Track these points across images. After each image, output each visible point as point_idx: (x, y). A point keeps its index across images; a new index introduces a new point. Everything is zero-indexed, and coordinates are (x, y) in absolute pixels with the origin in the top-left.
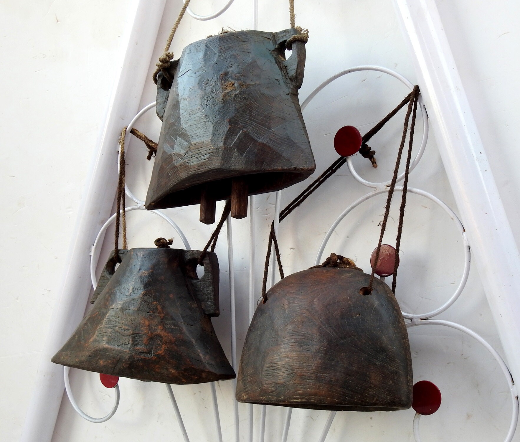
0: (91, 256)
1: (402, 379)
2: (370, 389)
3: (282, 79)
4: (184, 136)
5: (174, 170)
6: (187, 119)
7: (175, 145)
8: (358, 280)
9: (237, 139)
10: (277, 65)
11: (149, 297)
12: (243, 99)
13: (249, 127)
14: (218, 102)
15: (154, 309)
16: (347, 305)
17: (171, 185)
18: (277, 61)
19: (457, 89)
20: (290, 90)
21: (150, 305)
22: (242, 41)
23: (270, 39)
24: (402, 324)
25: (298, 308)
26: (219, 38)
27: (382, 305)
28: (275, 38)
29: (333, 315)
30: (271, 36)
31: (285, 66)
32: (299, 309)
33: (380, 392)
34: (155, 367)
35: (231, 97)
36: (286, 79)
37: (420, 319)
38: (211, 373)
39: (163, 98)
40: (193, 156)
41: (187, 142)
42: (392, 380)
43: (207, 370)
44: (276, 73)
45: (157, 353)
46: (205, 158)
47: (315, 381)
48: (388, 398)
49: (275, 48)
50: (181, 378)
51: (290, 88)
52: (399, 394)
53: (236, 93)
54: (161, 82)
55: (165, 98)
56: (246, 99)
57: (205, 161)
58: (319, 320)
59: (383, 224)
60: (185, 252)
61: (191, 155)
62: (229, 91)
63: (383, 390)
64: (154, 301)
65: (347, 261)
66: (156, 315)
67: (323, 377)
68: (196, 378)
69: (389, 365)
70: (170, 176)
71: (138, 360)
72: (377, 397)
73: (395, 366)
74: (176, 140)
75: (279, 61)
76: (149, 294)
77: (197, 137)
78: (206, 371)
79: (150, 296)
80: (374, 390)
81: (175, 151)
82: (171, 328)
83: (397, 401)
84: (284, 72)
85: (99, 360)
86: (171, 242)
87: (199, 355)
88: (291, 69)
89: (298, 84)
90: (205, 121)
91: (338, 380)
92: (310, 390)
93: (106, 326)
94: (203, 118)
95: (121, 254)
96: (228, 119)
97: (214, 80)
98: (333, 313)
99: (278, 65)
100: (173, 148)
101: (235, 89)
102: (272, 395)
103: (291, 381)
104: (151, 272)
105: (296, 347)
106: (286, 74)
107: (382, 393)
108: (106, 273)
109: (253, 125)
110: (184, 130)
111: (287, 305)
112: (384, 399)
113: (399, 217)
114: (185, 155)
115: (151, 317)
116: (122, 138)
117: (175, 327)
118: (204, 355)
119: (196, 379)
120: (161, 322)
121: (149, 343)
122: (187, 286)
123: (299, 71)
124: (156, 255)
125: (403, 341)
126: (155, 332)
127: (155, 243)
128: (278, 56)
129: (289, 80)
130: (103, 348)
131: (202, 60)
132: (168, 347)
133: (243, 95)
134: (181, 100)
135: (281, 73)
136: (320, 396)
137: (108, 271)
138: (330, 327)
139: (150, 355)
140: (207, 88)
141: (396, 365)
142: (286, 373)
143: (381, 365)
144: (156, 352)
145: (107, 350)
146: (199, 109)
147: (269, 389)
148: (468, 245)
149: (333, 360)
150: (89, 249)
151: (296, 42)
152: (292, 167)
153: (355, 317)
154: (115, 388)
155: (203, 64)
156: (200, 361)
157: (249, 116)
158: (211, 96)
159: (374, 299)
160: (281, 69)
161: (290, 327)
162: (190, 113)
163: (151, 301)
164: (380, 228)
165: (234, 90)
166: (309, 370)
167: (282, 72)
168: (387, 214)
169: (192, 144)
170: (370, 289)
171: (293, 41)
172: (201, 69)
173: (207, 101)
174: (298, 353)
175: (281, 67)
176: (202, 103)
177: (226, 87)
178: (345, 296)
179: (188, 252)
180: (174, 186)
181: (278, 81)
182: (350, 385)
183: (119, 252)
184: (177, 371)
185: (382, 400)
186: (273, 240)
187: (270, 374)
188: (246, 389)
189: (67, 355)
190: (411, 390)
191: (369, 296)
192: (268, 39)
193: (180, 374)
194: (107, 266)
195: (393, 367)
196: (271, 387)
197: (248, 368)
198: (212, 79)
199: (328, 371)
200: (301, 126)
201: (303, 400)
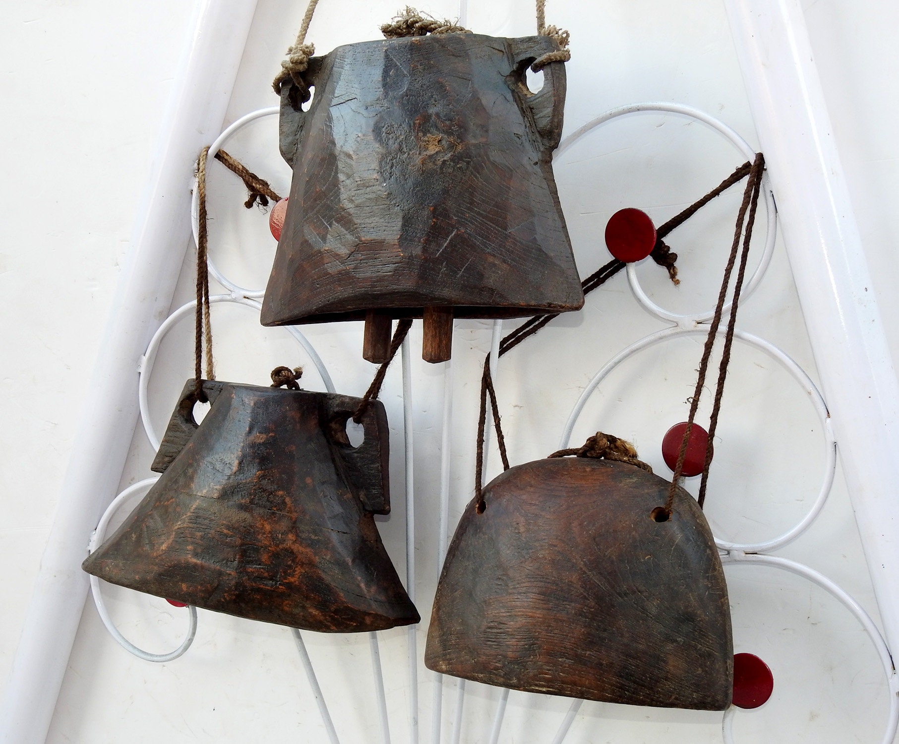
0: (140, 373)
1: (717, 666)
2: (666, 681)
3: (526, 134)
4: (346, 221)
5: (326, 278)
6: (353, 194)
7: (329, 236)
8: (648, 494)
9: (448, 244)
10: (516, 106)
11: (269, 481)
12: (458, 171)
13: (469, 224)
14: (412, 171)
15: (278, 504)
16: (630, 538)
17: (320, 304)
18: (517, 97)
19: (833, 174)
20: (540, 154)
21: (271, 496)
22: (453, 55)
23: (503, 52)
24: (719, 570)
25: (545, 534)
26: (411, 45)
27: (688, 540)
28: (511, 49)
29: (606, 554)
30: (504, 46)
31: (530, 108)
32: (546, 537)
33: (681, 687)
34: (282, 603)
35: (436, 165)
36: (533, 132)
37: (743, 552)
38: (381, 616)
39: (293, 126)
40: (365, 261)
41: (353, 235)
42: (702, 668)
43: (374, 613)
44: (515, 122)
45: (287, 581)
46: (386, 269)
47: (573, 661)
48: (694, 696)
49: (512, 70)
50: (329, 624)
51: (540, 151)
52: (712, 690)
53: (445, 159)
54: (289, 95)
55: (296, 125)
56: (463, 170)
57: (387, 275)
58: (582, 560)
59: (694, 400)
60: (328, 399)
61: (361, 260)
62: (433, 152)
63: (687, 683)
64: (280, 490)
65: (623, 446)
66: (283, 515)
67: (587, 657)
68: (355, 624)
69: (698, 643)
70: (318, 288)
71: (252, 590)
72: (677, 694)
73: (707, 645)
74: (331, 226)
75: (519, 97)
76: (269, 476)
77: (372, 230)
78: (372, 613)
79: (272, 480)
80: (672, 683)
81: (327, 247)
82: (310, 539)
83: (709, 701)
84: (528, 118)
85: (180, 583)
86: (299, 374)
87: (359, 586)
88: (541, 114)
89: (553, 143)
90: (389, 203)
91: (612, 663)
92: (564, 675)
93: (191, 525)
94: (384, 197)
95: (208, 389)
96: (432, 206)
97: (403, 128)
98: (606, 551)
99: (518, 106)
100: (324, 239)
101: (442, 150)
102: (494, 674)
103: (532, 657)
104: (271, 436)
105: (540, 601)
106: (533, 123)
107: (686, 689)
108: (179, 421)
109: (477, 221)
110: (348, 212)
111: (523, 525)
112: (688, 697)
113: (717, 381)
114: (349, 257)
115: (275, 517)
116: (201, 170)
117: (316, 538)
118: (367, 585)
119: (355, 626)
120: (293, 528)
121: (272, 563)
122: (333, 461)
123: (556, 120)
124: (278, 406)
125: (721, 602)
126: (283, 545)
127: (272, 377)
128: (517, 84)
129: (538, 135)
130: (187, 563)
131: (380, 85)
132: (305, 572)
133: (458, 163)
134: (339, 154)
135: (524, 122)
136: (581, 687)
137: (183, 416)
138: (601, 574)
139: (274, 583)
140: (391, 142)
141: (709, 643)
142: (523, 643)
143: (684, 642)
144: (285, 579)
145: (195, 567)
146: (376, 180)
147: (491, 663)
148: (834, 440)
149: (605, 630)
150: (137, 361)
151: (552, 64)
152: (545, 302)
153: (642, 560)
154: (188, 607)
155: (382, 93)
156: (361, 596)
157: (468, 203)
158: (398, 159)
159: (674, 528)
160: (523, 111)
161: (529, 567)
162: (359, 182)
163: (273, 490)
164: (689, 406)
165: (442, 153)
166: (563, 644)
167: (526, 119)
168: (701, 383)
169: (362, 241)
170: (668, 511)
171: (546, 64)
172: (378, 102)
173: (392, 167)
174: (545, 611)
175: (522, 108)
176: (381, 170)
177: (427, 144)
178: (627, 521)
179: (333, 398)
180: (324, 306)
181: (519, 138)
182: (633, 673)
183: (204, 386)
184: (322, 612)
185: (684, 698)
186: (487, 390)
187: (493, 640)
188: (446, 655)
189: (117, 566)
190: (731, 682)
191: (666, 523)
192: (499, 52)
193: (327, 618)
194: (180, 408)
195: (704, 646)
196: (495, 661)
197: (452, 622)
198: (400, 125)
199: (597, 647)
200: (559, 223)
201: (551, 690)
